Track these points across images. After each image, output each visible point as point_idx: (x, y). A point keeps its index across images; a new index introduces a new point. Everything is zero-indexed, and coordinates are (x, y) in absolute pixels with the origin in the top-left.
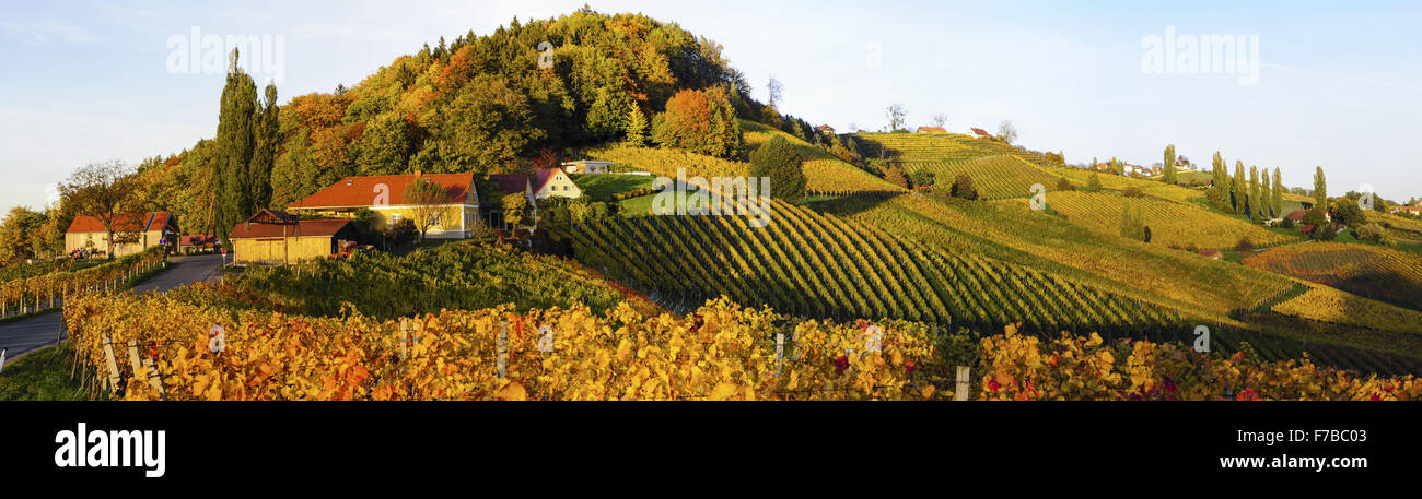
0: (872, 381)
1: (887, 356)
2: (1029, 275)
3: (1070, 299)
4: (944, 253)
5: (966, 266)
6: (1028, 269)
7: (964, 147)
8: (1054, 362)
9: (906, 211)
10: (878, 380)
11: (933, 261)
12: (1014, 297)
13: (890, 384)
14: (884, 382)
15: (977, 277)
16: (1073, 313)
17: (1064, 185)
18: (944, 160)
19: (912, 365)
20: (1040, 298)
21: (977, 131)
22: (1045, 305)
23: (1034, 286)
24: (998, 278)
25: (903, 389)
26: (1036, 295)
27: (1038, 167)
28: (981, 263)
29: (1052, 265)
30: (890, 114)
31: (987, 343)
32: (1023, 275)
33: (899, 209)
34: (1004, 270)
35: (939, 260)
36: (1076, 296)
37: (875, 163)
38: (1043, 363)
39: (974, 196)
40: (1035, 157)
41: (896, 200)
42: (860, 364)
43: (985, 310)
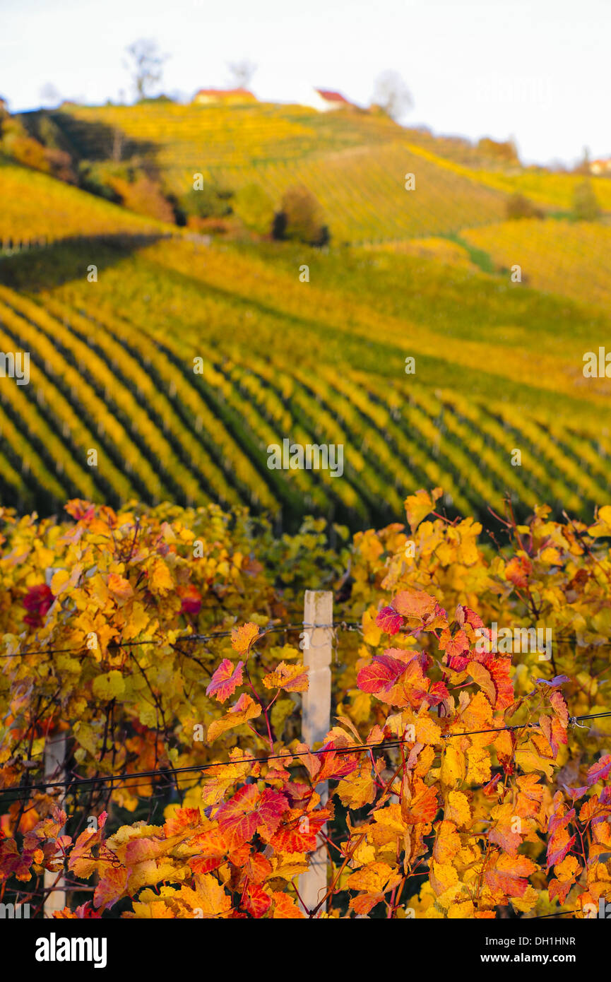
0: (108, 632)
1: (138, 576)
2: (449, 407)
3: (540, 457)
4: (259, 367)
5: (310, 393)
6: (447, 395)
7: (298, 130)
8: (520, 574)
9: (174, 276)
10: (120, 629)
11: (237, 385)
12: (417, 458)
13: (148, 636)
14: (132, 631)
15: (334, 416)
16: (547, 489)
17: (519, 209)
18: (254, 162)
19: (196, 599)
20: (475, 459)
21: (328, 95)
22: (486, 472)
23: (461, 431)
24: (381, 418)
25: (177, 647)
26: (467, 452)
27: (459, 170)
28: (346, 387)
29: (498, 386)
30: (132, 61)
31: (367, 542)
32: (435, 409)
33: (159, 272)
34: (394, 400)
35: (251, 383)
36: (553, 452)
37: (103, 172)
38: (494, 578)
39: (323, 239)
40: (454, 148)
41: (150, 254)
42: (77, 595)
43: (355, 487)
